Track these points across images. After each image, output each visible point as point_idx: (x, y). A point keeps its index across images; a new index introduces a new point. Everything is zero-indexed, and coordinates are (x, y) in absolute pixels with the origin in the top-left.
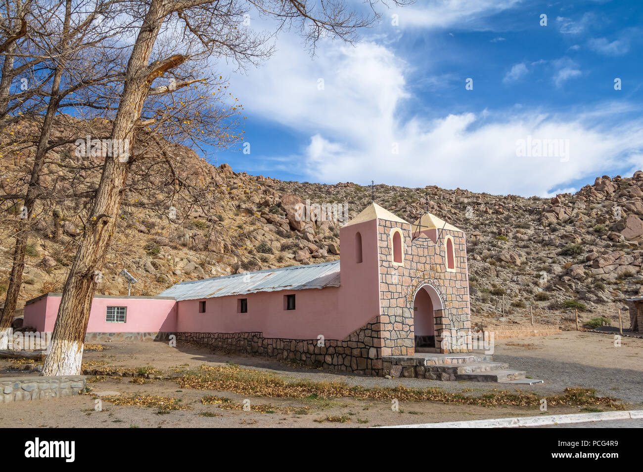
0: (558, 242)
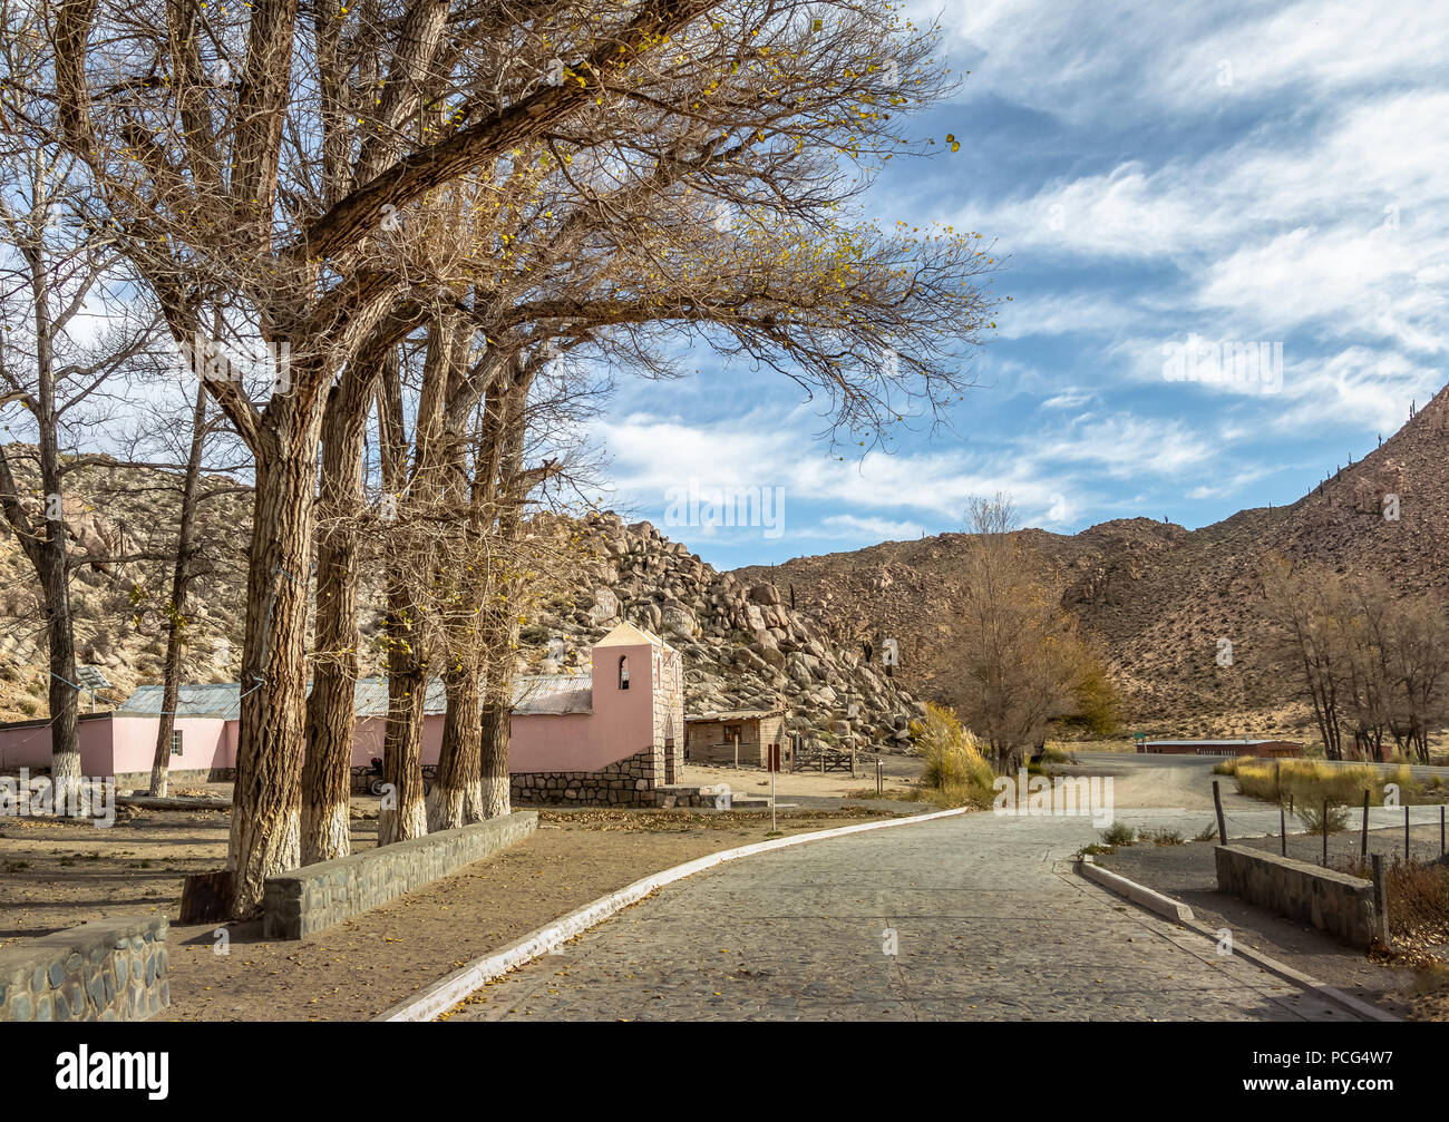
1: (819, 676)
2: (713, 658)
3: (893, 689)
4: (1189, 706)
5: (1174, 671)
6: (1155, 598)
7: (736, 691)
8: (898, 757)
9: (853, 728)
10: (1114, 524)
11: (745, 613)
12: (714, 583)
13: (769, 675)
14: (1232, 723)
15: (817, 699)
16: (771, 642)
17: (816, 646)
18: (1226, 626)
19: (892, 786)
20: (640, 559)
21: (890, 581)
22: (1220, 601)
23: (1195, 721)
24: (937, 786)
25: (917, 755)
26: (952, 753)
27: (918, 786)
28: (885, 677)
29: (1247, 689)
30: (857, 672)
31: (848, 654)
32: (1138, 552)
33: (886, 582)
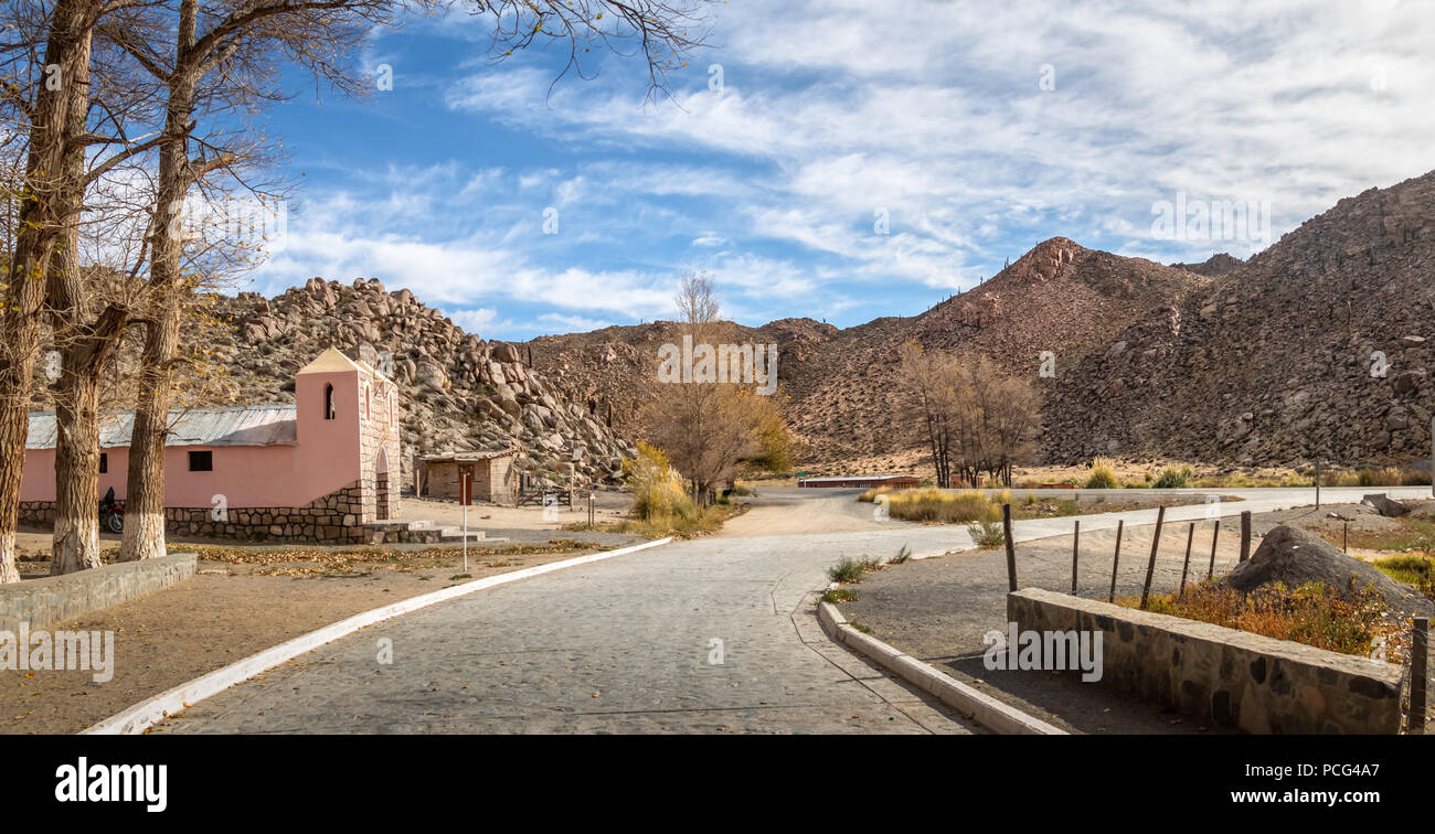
0: (277, 370)
1: (550, 424)
2: (461, 408)
3: (611, 437)
4: (834, 454)
5: (824, 429)
6: (813, 375)
7: (477, 436)
8: (613, 493)
9: (577, 469)
10: (787, 321)
11: (488, 369)
12: (462, 343)
13: (507, 423)
14: (864, 465)
15: (547, 444)
16: (510, 395)
17: (548, 399)
18: (863, 397)
19: (604, 519)
20: (399, 320)
21: (614, 356)
22: (860, 379)
23: (837, 465)
24: (644, 517)
25: (629, 491)
26: (659, 488)
27: (627, 517)
28: (605, 427)
29: (875, 441)
30: (582, 422)
31: (575, 407)
32: (804, 341)
33: (612, 357)
